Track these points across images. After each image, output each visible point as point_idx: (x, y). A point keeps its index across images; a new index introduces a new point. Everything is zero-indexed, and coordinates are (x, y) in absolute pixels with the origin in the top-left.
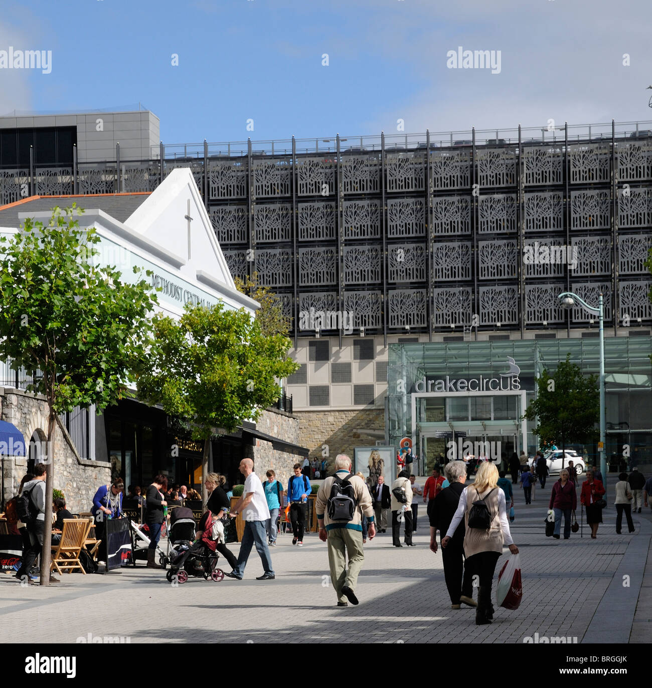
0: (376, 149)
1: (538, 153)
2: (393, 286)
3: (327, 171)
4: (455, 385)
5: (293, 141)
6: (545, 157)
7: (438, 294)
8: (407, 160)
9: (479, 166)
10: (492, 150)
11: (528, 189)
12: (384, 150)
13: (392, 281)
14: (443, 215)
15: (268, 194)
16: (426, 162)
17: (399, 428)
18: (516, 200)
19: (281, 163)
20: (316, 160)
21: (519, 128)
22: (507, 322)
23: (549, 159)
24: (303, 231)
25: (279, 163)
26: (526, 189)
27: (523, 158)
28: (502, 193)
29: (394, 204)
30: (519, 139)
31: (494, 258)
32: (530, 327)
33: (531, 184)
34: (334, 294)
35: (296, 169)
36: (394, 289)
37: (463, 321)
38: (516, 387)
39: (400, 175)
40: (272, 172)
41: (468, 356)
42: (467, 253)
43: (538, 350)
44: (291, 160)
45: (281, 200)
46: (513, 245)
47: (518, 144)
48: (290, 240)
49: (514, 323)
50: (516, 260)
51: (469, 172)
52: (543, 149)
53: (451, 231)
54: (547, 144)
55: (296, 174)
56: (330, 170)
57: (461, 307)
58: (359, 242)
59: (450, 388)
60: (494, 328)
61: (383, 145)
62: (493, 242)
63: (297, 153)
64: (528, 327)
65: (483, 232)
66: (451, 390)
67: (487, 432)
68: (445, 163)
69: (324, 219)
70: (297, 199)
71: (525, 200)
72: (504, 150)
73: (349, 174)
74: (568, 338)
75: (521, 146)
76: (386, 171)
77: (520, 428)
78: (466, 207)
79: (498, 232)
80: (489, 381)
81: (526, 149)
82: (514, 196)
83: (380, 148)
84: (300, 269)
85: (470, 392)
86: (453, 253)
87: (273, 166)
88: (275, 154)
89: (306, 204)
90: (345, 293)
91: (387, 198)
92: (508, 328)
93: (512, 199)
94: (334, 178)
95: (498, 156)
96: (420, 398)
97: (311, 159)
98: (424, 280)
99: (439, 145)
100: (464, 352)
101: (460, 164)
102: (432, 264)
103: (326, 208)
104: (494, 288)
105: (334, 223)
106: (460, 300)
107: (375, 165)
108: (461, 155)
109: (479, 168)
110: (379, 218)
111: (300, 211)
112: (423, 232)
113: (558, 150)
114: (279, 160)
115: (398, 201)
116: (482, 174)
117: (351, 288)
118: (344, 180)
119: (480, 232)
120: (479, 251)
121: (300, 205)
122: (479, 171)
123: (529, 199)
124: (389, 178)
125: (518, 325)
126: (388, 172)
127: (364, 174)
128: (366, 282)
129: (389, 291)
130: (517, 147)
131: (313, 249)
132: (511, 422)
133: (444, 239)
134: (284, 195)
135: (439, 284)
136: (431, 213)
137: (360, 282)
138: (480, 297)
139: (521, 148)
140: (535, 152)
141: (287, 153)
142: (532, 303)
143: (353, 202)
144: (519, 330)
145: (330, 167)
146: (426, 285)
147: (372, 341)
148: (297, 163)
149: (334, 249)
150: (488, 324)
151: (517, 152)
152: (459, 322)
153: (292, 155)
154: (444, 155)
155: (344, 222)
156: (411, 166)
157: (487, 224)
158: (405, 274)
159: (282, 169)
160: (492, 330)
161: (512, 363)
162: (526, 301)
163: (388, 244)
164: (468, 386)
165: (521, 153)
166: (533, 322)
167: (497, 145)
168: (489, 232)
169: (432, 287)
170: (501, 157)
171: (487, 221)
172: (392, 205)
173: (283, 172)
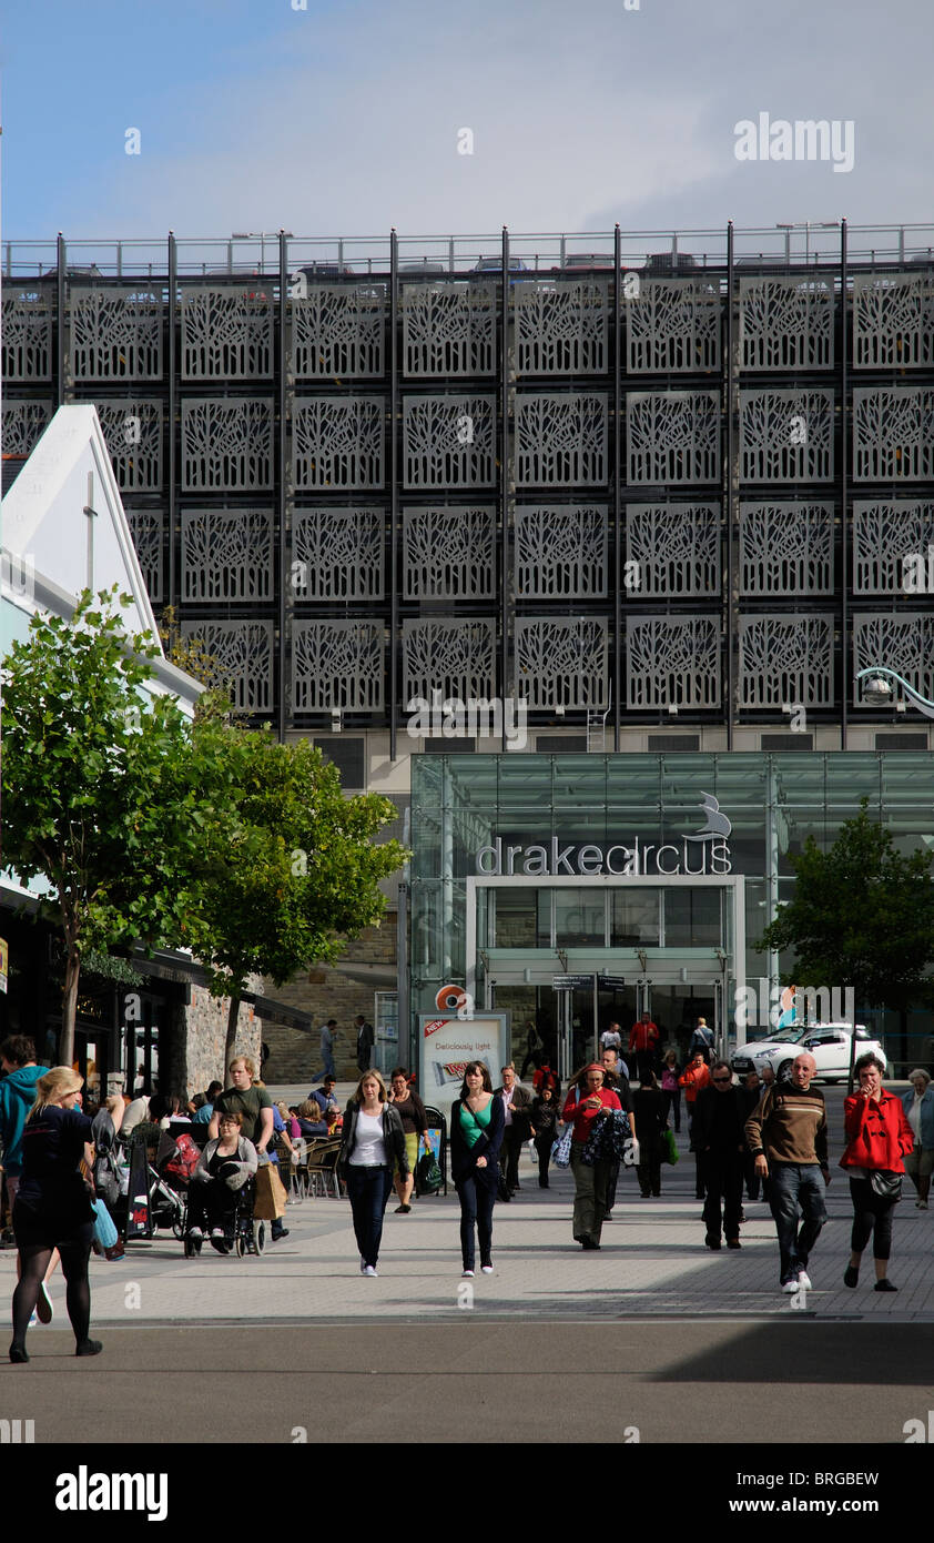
0: (377, 269)
1: (775, 293)
2: (413, 610)
3: (254, 319)
4: (573, 858)
5: (172, 243)
6: (790, 302)
7: (526, 631)
8: (453, 300)
9: (629, 319)
10: (663, 282)
11: (751, 381)
12: (397, 275)
13: (412, 597)
14: (541, 438)
15: (107, 373)
16: (500, 307)
17: (432, 961)
18: (718, 404)
19: (141, 297)
20: (227, 292)
21: (730, 229)
22: (693, 705)
23: (800, 308)
24: (192, 466)
25: (135, 297)
26: (743, 380)
27: (738, 303)
28: (685, 387)
29: (419, 406)
30: (730, 257)
31: (663, 546)
32: (751, 717)
33: (757, 367)
34: (268, 624)
35: (179, 313)
36: (416, 616)
37: (585, 699)
38: (720, 867)
39: (436, 336)
40: (119, 318)
41: (606, 788)
42: (597, 533)
43: (775, 777)
44: (166, 291)
45: (138, 389)
46: (710, 514)
47: (726, 268)
48: (159, 488)
49: (710, 705)
50: (718, 552)
51: (605, 333)
52: (786, 282)
53: (559, 478)
54: (797, 271)
55: (178, 327)
56: (262, 319)
57: (580, 665)
58: (328, 498)
59: (561, 865)
60: (661, 718)
61: (394, 259)
62: (662, 507)
63: (180, 273)
64: (744, 717)
65: (636, 482)
66: (562, 871)
67: (649, 975)
68: (547, 309)
69: (245, 440)
70: (179, 389)
71: (742, 405)
72: (691, 281)
73: (308, 329)
74: (843, 752)
75: (732, 272)
76: (400, 324)
77: (730, 967)
78: (598, 418)
79: (675, 482)
80: (655, 851)
81: (746, 283)
82: (714, 395)
83: (386, 269)
84: (184, 560)
85: (610, 876)
86: (564, 531)
87: (120, 305)
88: (125, 273)
89: (201, 402)
90: (296, 623)
91: (403, 392)
92: (697, 718)
93: (710, 402)
94: (271, 338)
95: (676, 297)
96: (489, 889)
97: (216, 290)
98: (492, 596)
99: (530, 266)
100: (596, 778)
101: (583, 313)
102: (512, 556)
103: (252, 411)
104: (661, 619)
105: (271, 449)
106: (578, 647)
107: (375, 310)
108: (586, 291)
109: (629, 325)
110: (382, 440)
111: (185, 417)
112: (489, 479)
113: (824, 285)
114: (135, 289)
115: (429, 399)
116: (636, 340)
117: (308, 610)
118: (297, 344)
119: (630, 482)
120: (627, 529)
121: (185, 402)
122: (630, 331)
123: (751, 404)
124: (407, 342)
125: (720, 711)
126: (406, 328)
127: (348, 332)
128: (348, 598)
129: (405, 620)
130: (722, 276)
131: (216, 513)
132: (709, 952)
133: (539, 495)
134: (145, 377)
135: (528, 608)
136: (511, 430)
137: (333, 598)
138: (628, 641)
139: (732, 278)
140: (767, 290)
141: (155, 273)
142: (755, 658)
143: (319, 400)
144: (722, 723)
145: (264, 311)
146: (495, 608)
147: (360, 743)
148: (179, 297)
149: (268, 513)
150: (648, 707)
151: (724, 288)
152: (576, 702)
153: (167, 278)
154: (545, 289)
155: (295, 448)
156: (463, 315)
157: (648, 461)
158: (443, 579)
159: (142, 313)
160: (656, 723)
161: (712, 807)
162: (742, 654)
163: (403, 504)
164: (604, 863)
165: (733, 291)
166: (757, 705)
167: (674, 270)
168: (653, 482)
169: (509, 615)
170: (683, 299)
171: (648, 455)
172: (414, 410)
173: (144, 320)
